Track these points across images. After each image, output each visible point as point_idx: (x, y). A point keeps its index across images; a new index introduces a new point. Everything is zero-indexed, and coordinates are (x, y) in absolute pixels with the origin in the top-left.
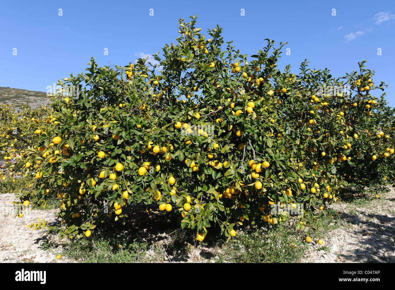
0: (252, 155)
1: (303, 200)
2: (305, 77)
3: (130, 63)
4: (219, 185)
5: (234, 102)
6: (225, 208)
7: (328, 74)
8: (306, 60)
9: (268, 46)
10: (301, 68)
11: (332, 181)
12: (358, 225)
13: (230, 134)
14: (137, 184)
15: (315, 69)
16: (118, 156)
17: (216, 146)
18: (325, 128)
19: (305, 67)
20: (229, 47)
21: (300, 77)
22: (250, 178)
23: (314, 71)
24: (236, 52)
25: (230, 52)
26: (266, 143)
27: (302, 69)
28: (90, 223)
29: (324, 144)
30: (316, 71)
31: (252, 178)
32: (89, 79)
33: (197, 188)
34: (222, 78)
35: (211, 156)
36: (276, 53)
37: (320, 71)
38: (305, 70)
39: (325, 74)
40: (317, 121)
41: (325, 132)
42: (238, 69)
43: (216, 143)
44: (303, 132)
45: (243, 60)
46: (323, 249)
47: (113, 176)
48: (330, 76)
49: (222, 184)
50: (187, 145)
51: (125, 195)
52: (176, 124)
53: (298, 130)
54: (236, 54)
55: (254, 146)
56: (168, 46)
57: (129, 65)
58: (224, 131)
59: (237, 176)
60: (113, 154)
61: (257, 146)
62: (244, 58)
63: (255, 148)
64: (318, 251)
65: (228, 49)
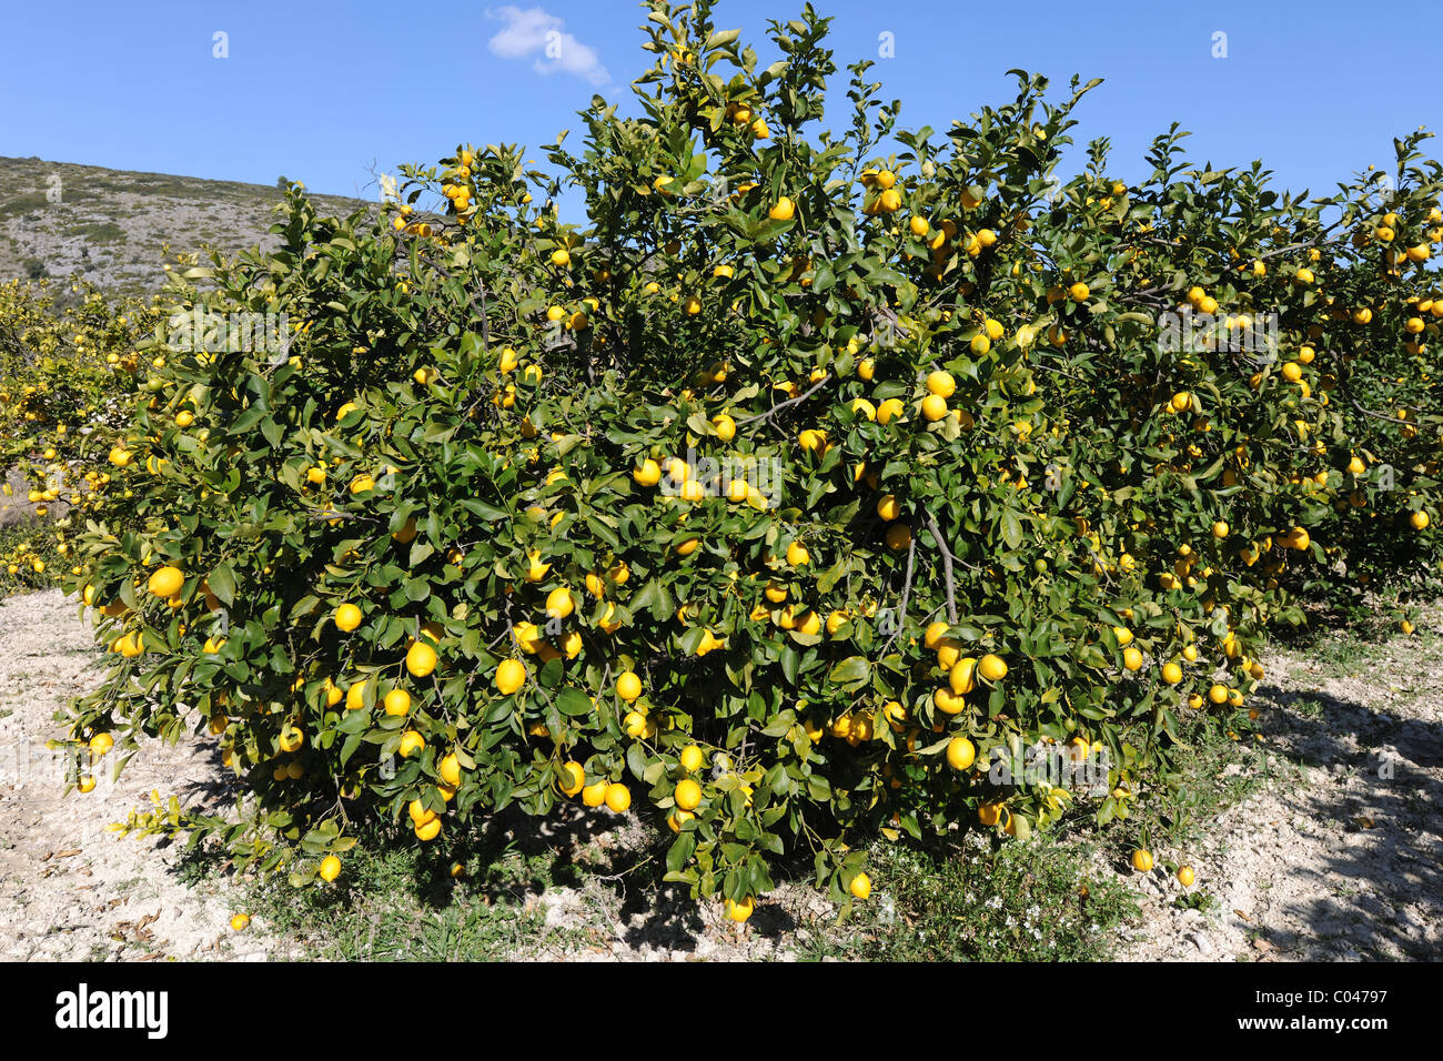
0: (941, 567)
1: (1132, 709)
2: (1166, 194)
3: (460, 149)
4: (811, 692)
5: (871, 355)
6: (832, 791)
7: (1263, 189)
8: (1174, 126)
9: (1020, 99)
10: (1155, 158)
11: (1246, 616)
12: (1331, 770)
13: (855, 507)
14: (494, 728)
15: (1208, 169)
16: (417, 609)
17: (800, 556)
18: (1234, 427)
19: (1172, 155)
20: (856, 90)
21: (1145, 199)
22: (930, 713)
23: (1206, 177)
24: (885, 109)
25: (860, 112)
26: (997, 530)
27: (1155, 163)
28: (335, 826)
29: (1225, 493)
30: (1212, 176)
31: (937, 709)
32: (287, 271)
33: (728, 701)
34: (823, 252)
35: (777, 595)
36: (1052, 129)
37: (1229, 176)
38: (1169, 168)
39: (1251, 188)
40: (1203, 401)
41: (1233, 444)
42: (892, 198)
43: (800, 545)
44: (1145, 443)
45: (912, 151)
46: (1197, 903)
47: (398, 702)
48: (1269, 198)
49: (824, 692)
50: (684, 557)
51: (450, 768)
52: (640, 470)
53: (1127, 438)
54: (885, 116)
55: (950, 536)
56: (604, 104)
57: (453, 155)
58: (832, 489)
59: (878, 683)
60: (398, 601)
61: (960, 538)
62: (920, 143)
63: (951, 546)
64: (1178, 912)
65: (855, 97)
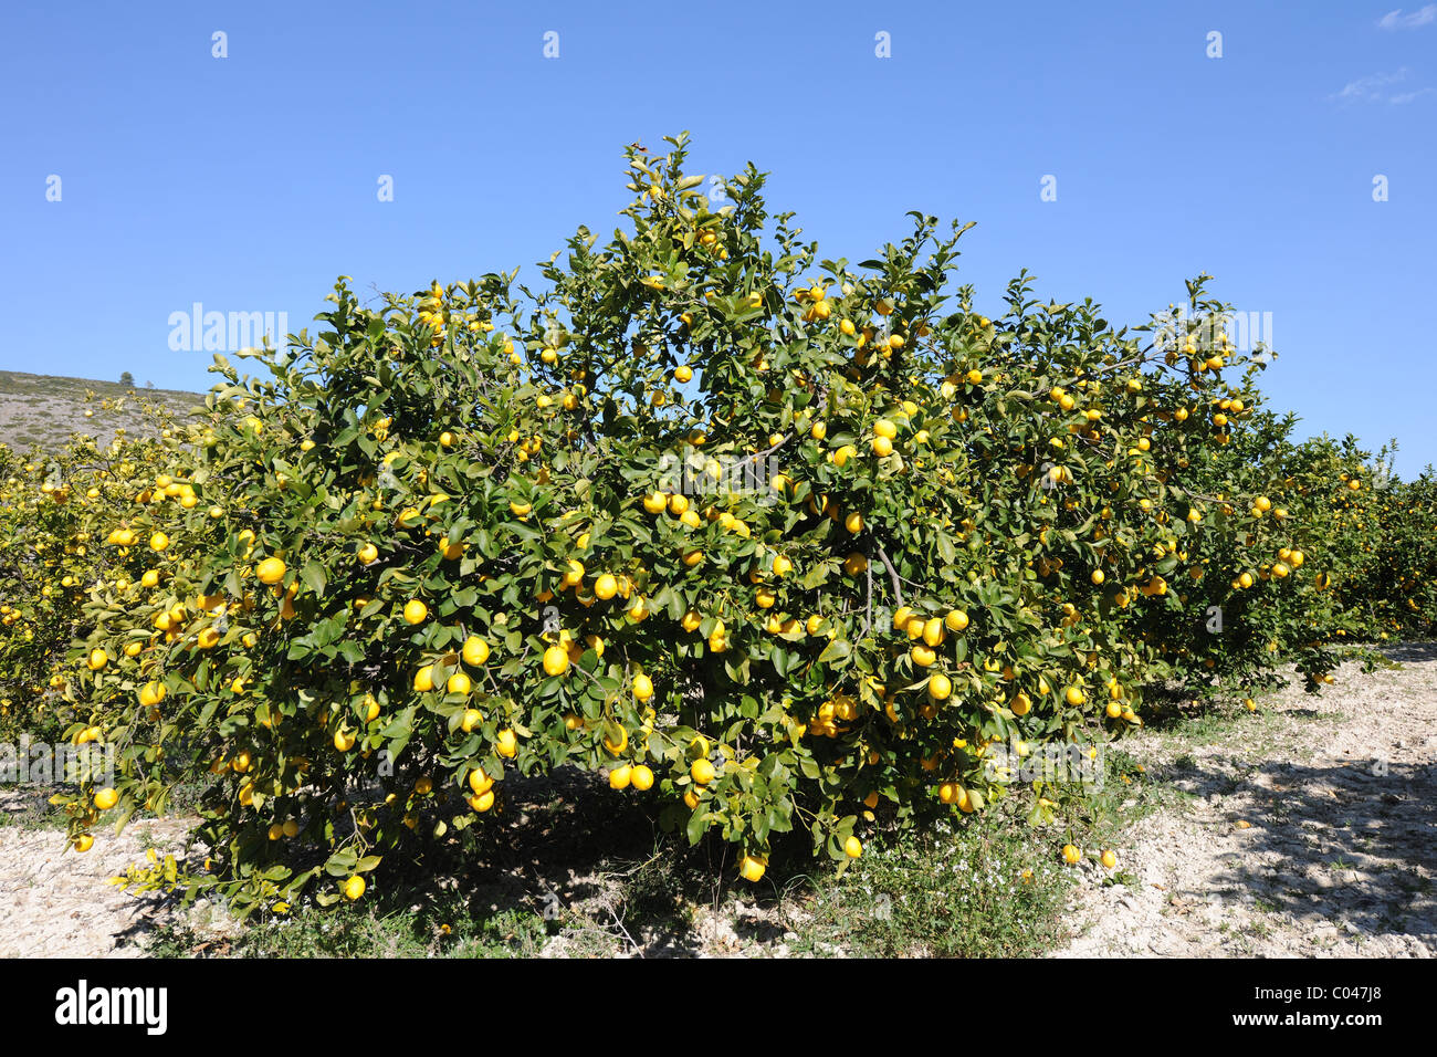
0: (890, 589)
1: (1046, 728)
2: (1022, 325)
3: (434, 284)
4: (794, 692)
5: (822, 419)
6: (821, 768)
7: (1095, 318)
8: (1023, 272)
9: (917, 234)
10: (1011, 297)
11: (1124, 662)
12: (1208, 799)
13: (826, 526)
14: (544, 703)
15: (1052, 303)
16: (464, 616)
17: (783, 566)
18: (1099, 495)
19: (1024, 294)
20: (782, 234)
21: (1006, 328)
22: (909, 665)
23: (1052, 309)
24: (806, 249)
25: (787, 250)
26: (935, 551)
27: (1011, 301)
28: (354, 853)
29: (1097, 544)
30: (1058, 307)
31: (914, 664)
32: (330, 351)
33: (724, 708)
34: (780, 340)
35: (766, 601)
36: (941, 258)
37: (1069, 309)
38: (1022, 305)
39: (1086, 318)
40: (1073, 472)
41: (1099, 507)
42: (824, 308)
43: (784, 558)
44: (1031, 508)
45: (834, 277)
46: (1120, 879)
47: (460, 683)
48: (1101, 325)
49: (805, 690)
50: (690, 568)
51: (506, 743)
52: (651, 498)
53: (1017, 503)
54: (806, 254)
55: (896, 561)
56: (588, 233)
57: (428, 288)
58: (803, 517)
59: (858, 660)
60: (447, 609)
61: (904, 561)
62: (839, 271)
63: (898, 569)
64: (1106, 889)
65: (782, 240)
